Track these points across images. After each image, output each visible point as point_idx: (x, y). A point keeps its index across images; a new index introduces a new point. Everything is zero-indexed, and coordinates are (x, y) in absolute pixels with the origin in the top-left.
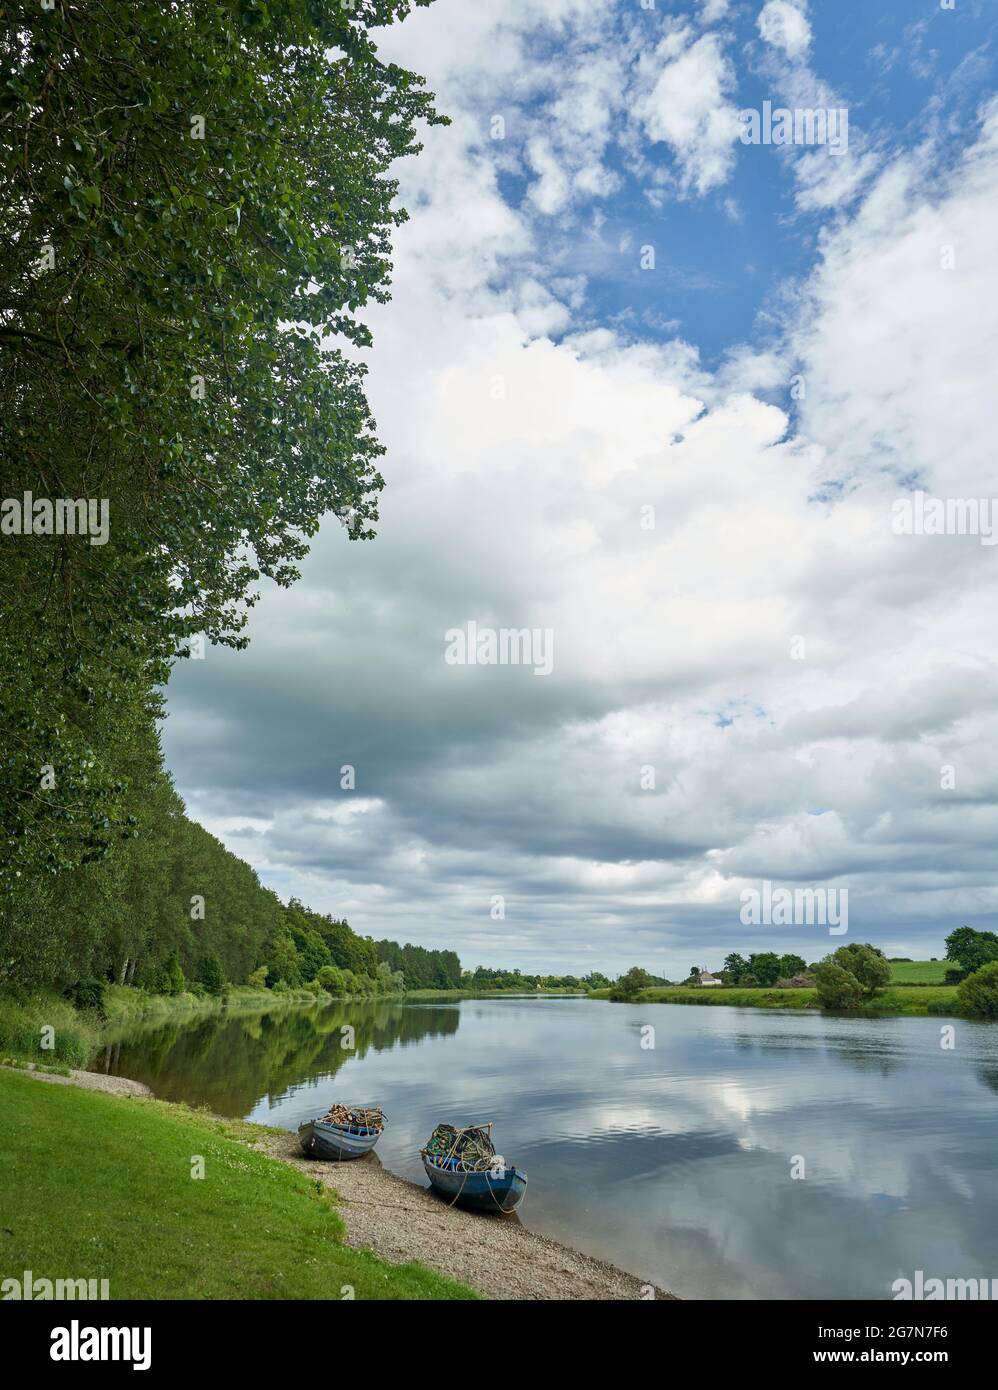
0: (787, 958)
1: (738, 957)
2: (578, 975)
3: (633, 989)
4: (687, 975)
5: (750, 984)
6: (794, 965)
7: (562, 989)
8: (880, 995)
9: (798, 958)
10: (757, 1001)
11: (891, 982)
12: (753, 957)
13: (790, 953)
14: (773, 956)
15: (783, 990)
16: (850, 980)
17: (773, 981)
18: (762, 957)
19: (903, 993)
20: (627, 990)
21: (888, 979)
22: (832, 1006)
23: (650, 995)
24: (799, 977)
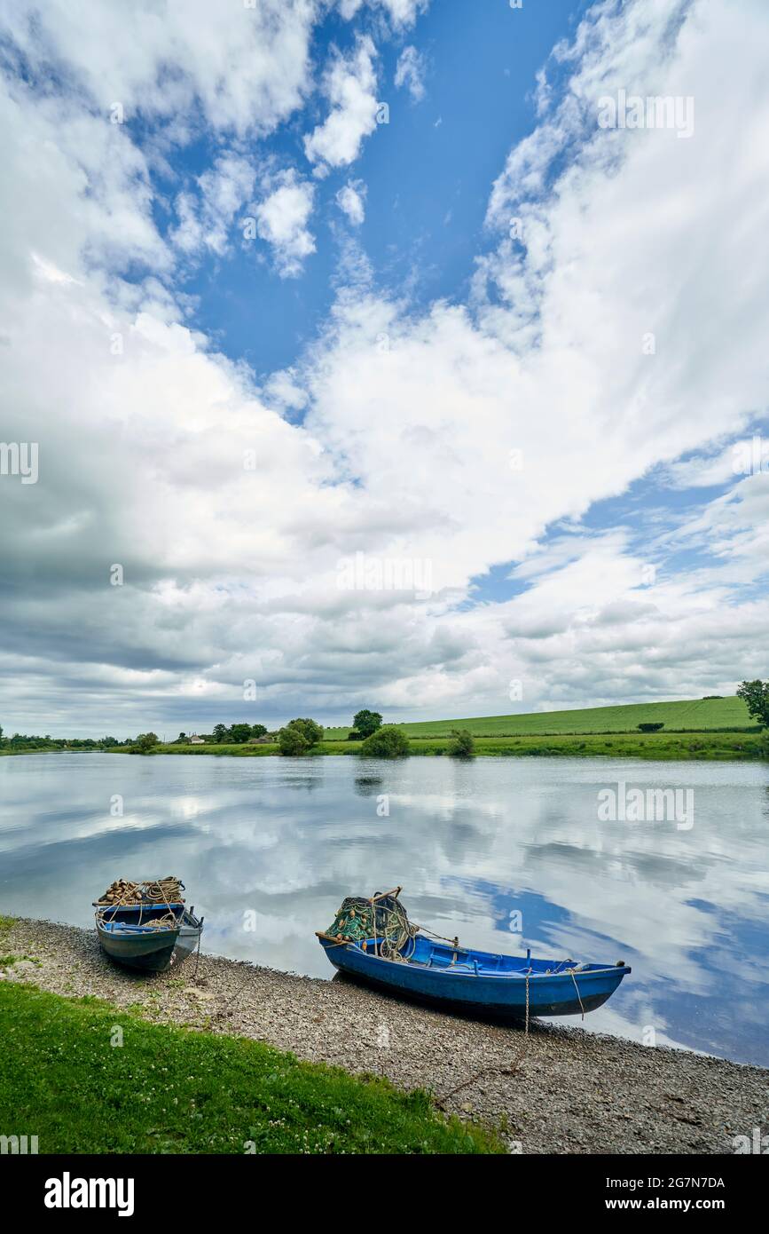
0: (256, 727)
1: (223, 726)
2: (96, 739)
3: (146, 746)
4: (177, 737)
5: (229, 742)
6: (260, 731)
7: (83, 748)
8: (316, 746)
9: (262, 727)
10: (238, 752)
11: (324, 739)
12: (234, 726)
13: (258, 724)
14: (246, 725)
15: (254, 745)
16: (302, 739)
17: (245, 740)
18: (240, 726)
19: (328, 745)
20: (143, 747)
21: (322, 736)
22: (288, 751)
23: (160, 750)
24: (263, 738)
